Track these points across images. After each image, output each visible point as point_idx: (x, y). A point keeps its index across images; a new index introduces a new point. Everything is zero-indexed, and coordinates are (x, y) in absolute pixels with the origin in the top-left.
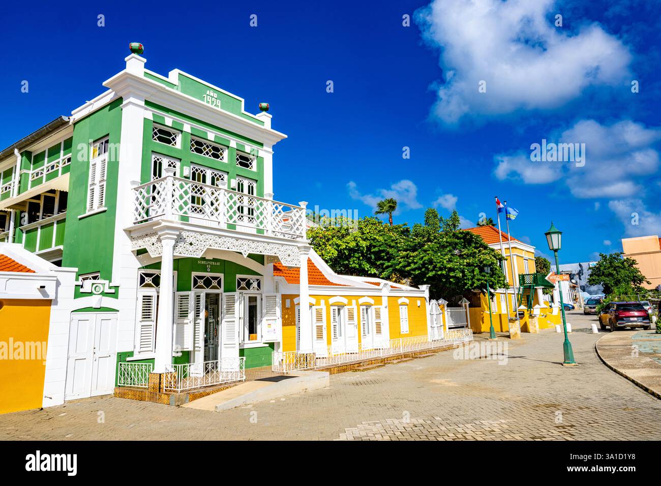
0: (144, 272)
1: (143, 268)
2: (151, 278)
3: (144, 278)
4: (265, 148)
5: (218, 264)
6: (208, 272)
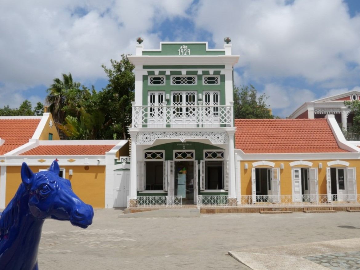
0: (146, 152)
1: (146, 150)
4: (226, 68)
5: (191, 144)
6: (183, 149)
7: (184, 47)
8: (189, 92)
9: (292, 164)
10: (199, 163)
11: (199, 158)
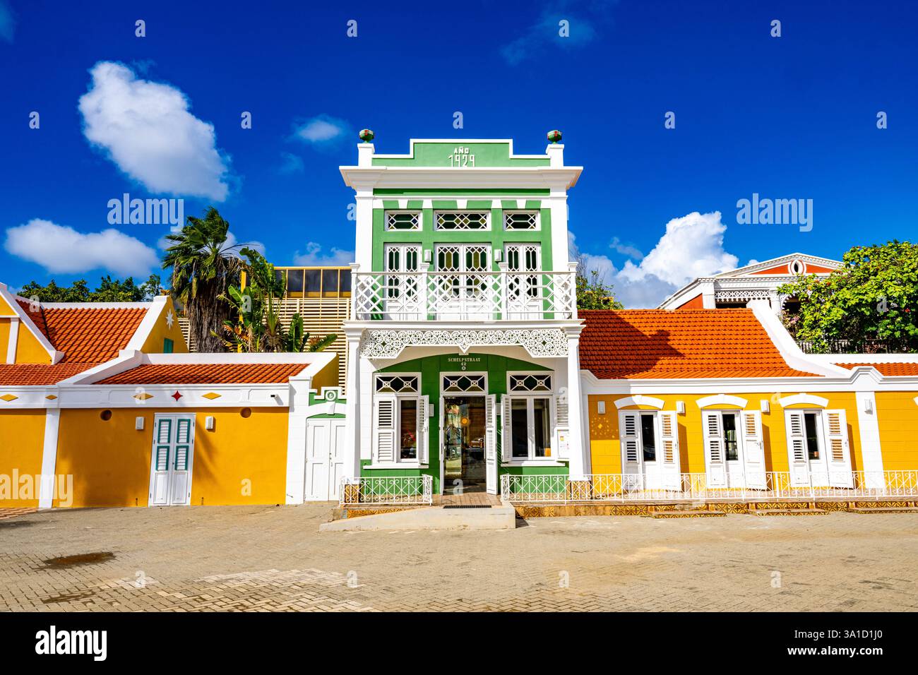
0: (380, 376)
1: (379, 371)
2: (389, 382)
3: (382, 383)
4: (552, 194)
5: (478, 360)
6: (462, 371)
7: (461, 151)
8: (473, 246)
9: (702, 403)
10: (498, 401)
11: (498, 390)
